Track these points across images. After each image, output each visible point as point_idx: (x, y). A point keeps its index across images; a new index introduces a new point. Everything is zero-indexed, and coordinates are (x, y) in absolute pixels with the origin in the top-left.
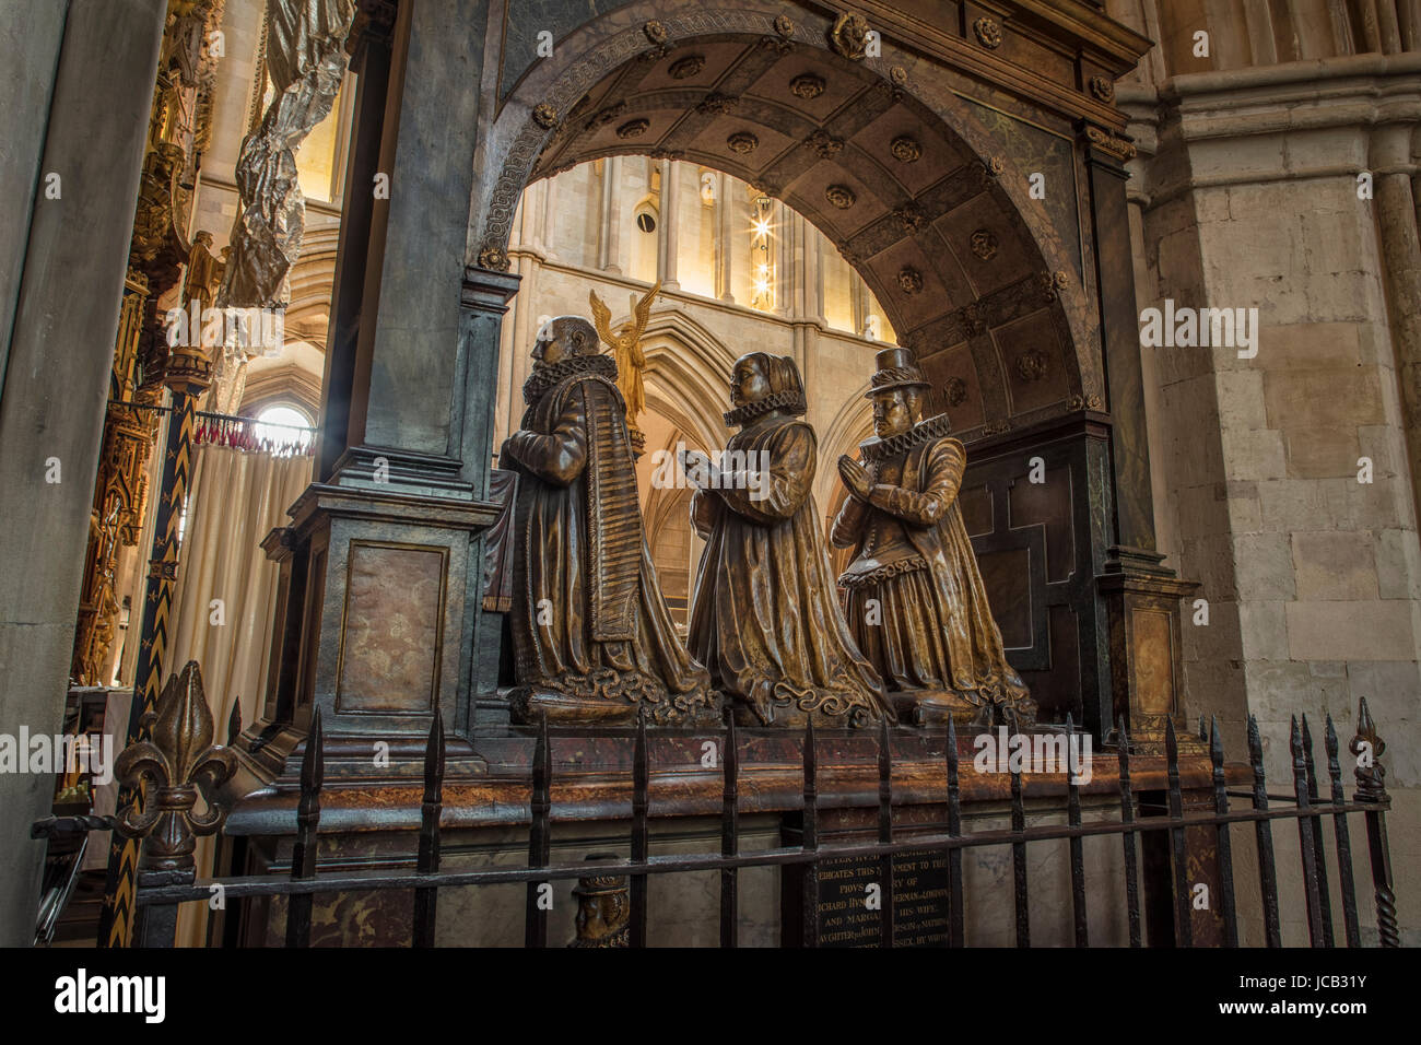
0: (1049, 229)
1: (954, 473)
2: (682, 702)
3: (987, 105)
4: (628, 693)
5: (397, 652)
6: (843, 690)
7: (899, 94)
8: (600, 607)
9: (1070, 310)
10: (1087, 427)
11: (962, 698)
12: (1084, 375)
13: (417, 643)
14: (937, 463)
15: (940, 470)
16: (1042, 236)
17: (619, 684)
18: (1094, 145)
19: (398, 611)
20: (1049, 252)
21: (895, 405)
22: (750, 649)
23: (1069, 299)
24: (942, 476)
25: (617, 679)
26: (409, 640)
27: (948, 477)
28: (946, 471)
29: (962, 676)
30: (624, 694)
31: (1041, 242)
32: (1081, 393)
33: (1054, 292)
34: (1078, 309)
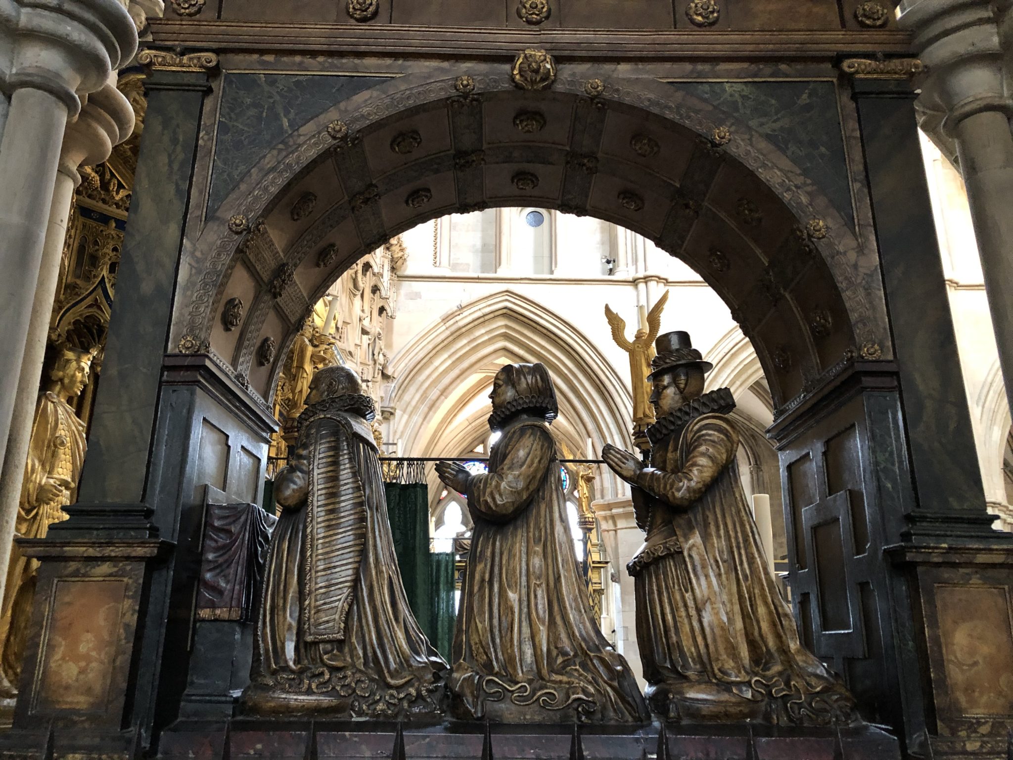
0: (800, 180)
1: (711, 450)
2: (392, 696)
3: (710, 80)
4: (338, 688)
5: (83, 664)
6: (568, 683)
7: (598, 103)
8: (313, 612)
9: (833, 257)
10: (863, 379)
11: (729, 691)
12: (857, 322)
13: (100, 655)
14: (696, 441)
15: (696, 447)
16: (789, 189)
17: (330, 679)
18: (858, 76)
19: (88, 632)
20: (800, 204)
21: (665, 387)
22: (472, 643)
23: (830, 245)
24: (697, 454)
25: (327, 676)
26: (94, 654)
27: (703, 454)
28: (703, 448)
29: (726, 666)
30: (334, 688)
31: (787, 196)
32: (854, 344)
33: (810, 244)
34: (845, 253)
